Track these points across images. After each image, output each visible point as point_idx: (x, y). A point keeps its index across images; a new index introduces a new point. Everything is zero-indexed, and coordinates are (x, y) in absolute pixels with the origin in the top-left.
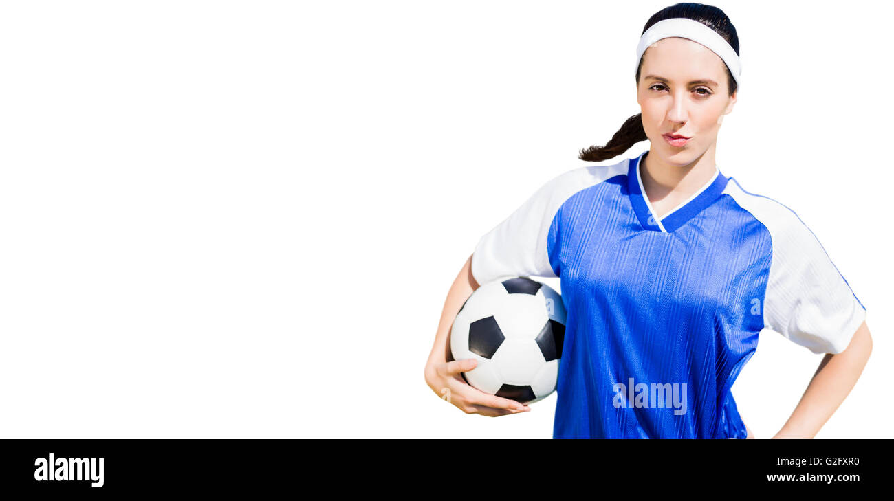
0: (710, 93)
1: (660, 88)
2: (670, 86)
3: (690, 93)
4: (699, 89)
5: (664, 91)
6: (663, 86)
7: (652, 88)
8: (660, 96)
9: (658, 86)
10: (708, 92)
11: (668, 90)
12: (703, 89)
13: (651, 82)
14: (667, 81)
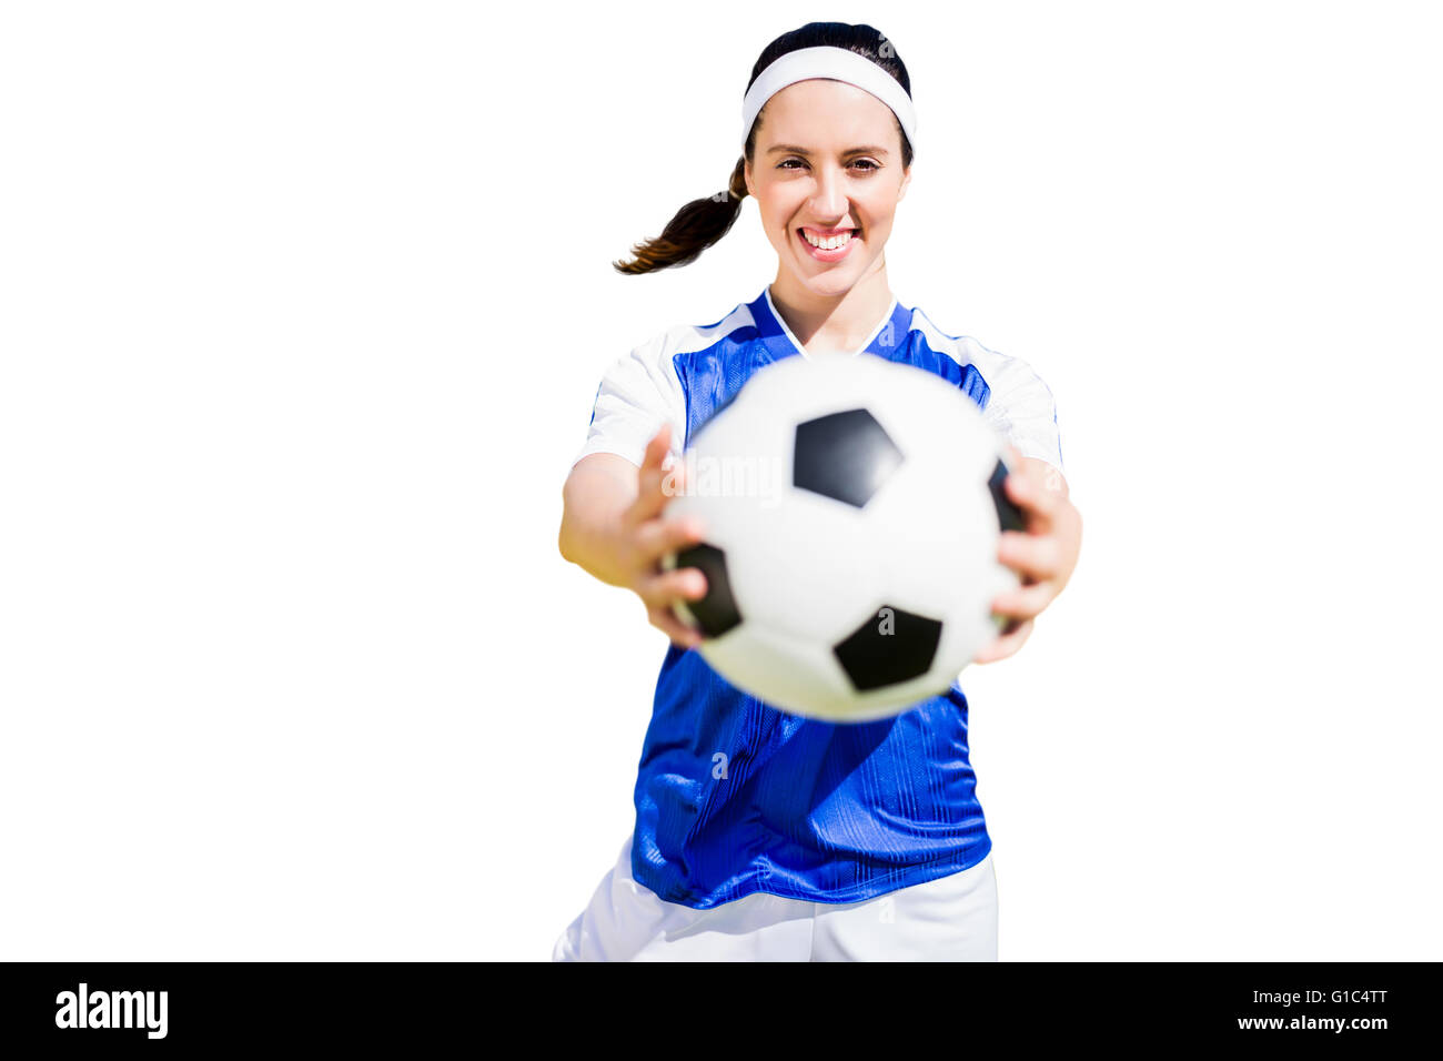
0: (877, 167)
1: (795, 164)
2: (812, 161)
3: (845, 170)
4: (858, 162)
5: (802, 170)
6: (799, 161)
7: (781, 166)
8: (796, 177)
9: (789, 162)
10: (873, 165)
11: (808, 167)
12: (866, 161)
13: (778, 156)
14: (807, 153)
